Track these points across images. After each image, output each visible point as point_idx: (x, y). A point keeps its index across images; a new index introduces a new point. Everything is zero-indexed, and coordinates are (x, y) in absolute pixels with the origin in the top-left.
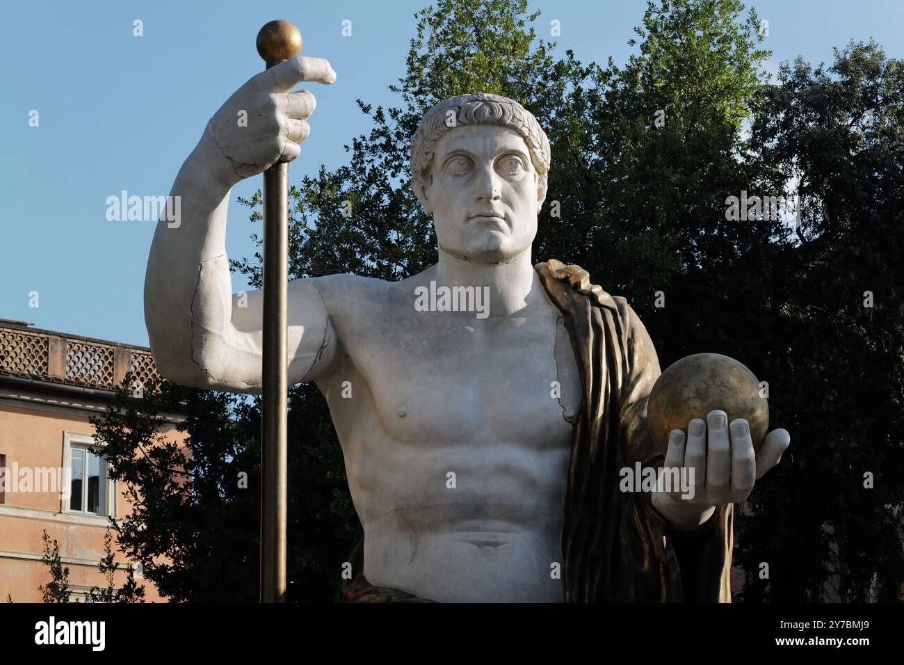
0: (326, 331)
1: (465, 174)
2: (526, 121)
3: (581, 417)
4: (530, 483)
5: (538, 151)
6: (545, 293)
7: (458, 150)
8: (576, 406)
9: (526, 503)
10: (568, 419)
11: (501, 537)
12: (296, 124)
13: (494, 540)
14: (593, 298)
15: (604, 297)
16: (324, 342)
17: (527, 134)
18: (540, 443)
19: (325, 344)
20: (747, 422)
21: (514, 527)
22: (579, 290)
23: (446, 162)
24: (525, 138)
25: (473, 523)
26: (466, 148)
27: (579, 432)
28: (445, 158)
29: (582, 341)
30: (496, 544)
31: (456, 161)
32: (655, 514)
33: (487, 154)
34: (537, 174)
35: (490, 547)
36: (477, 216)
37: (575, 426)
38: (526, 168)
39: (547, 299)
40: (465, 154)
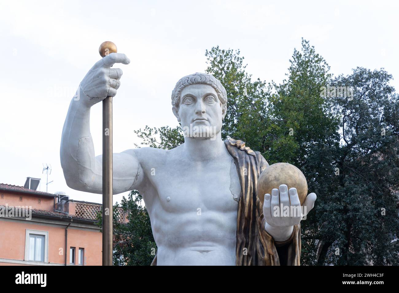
0: (138, 169)
1: (192, 104)
2: (215, 82)
3: (241, 198)
4: (220, 226)
5: (221, 95)
6: (227, 151)
7: (188, 95)
8: (239, 194)
9: (219, 234)
10: (235, 199)
11: (209, 248)
12: (113, 81)
13: (207, 249)
14: (246, 151)
15: (250, 151)
16: (138, 173)
17: (216, 87)
18: (225, 209)
19: (138, 174)
20: (296, 189)
21: (215, 244)
22: (240, 149)
23: (184, 100)
24: (215, 89)
25: (198, 243)
26: (191, 93)
27: (240, 205)
28: (184, 98)
29: (241, 168)
30: (207, 251)
31: (188, 99)
32: (267, 233)
33: (199, 95)
34: (221, 103)
35: (205, 253)
36: (196, 120)
37: (239, 202)
38: (216, 100)
39: (228, 153)
40: (191, 96)
